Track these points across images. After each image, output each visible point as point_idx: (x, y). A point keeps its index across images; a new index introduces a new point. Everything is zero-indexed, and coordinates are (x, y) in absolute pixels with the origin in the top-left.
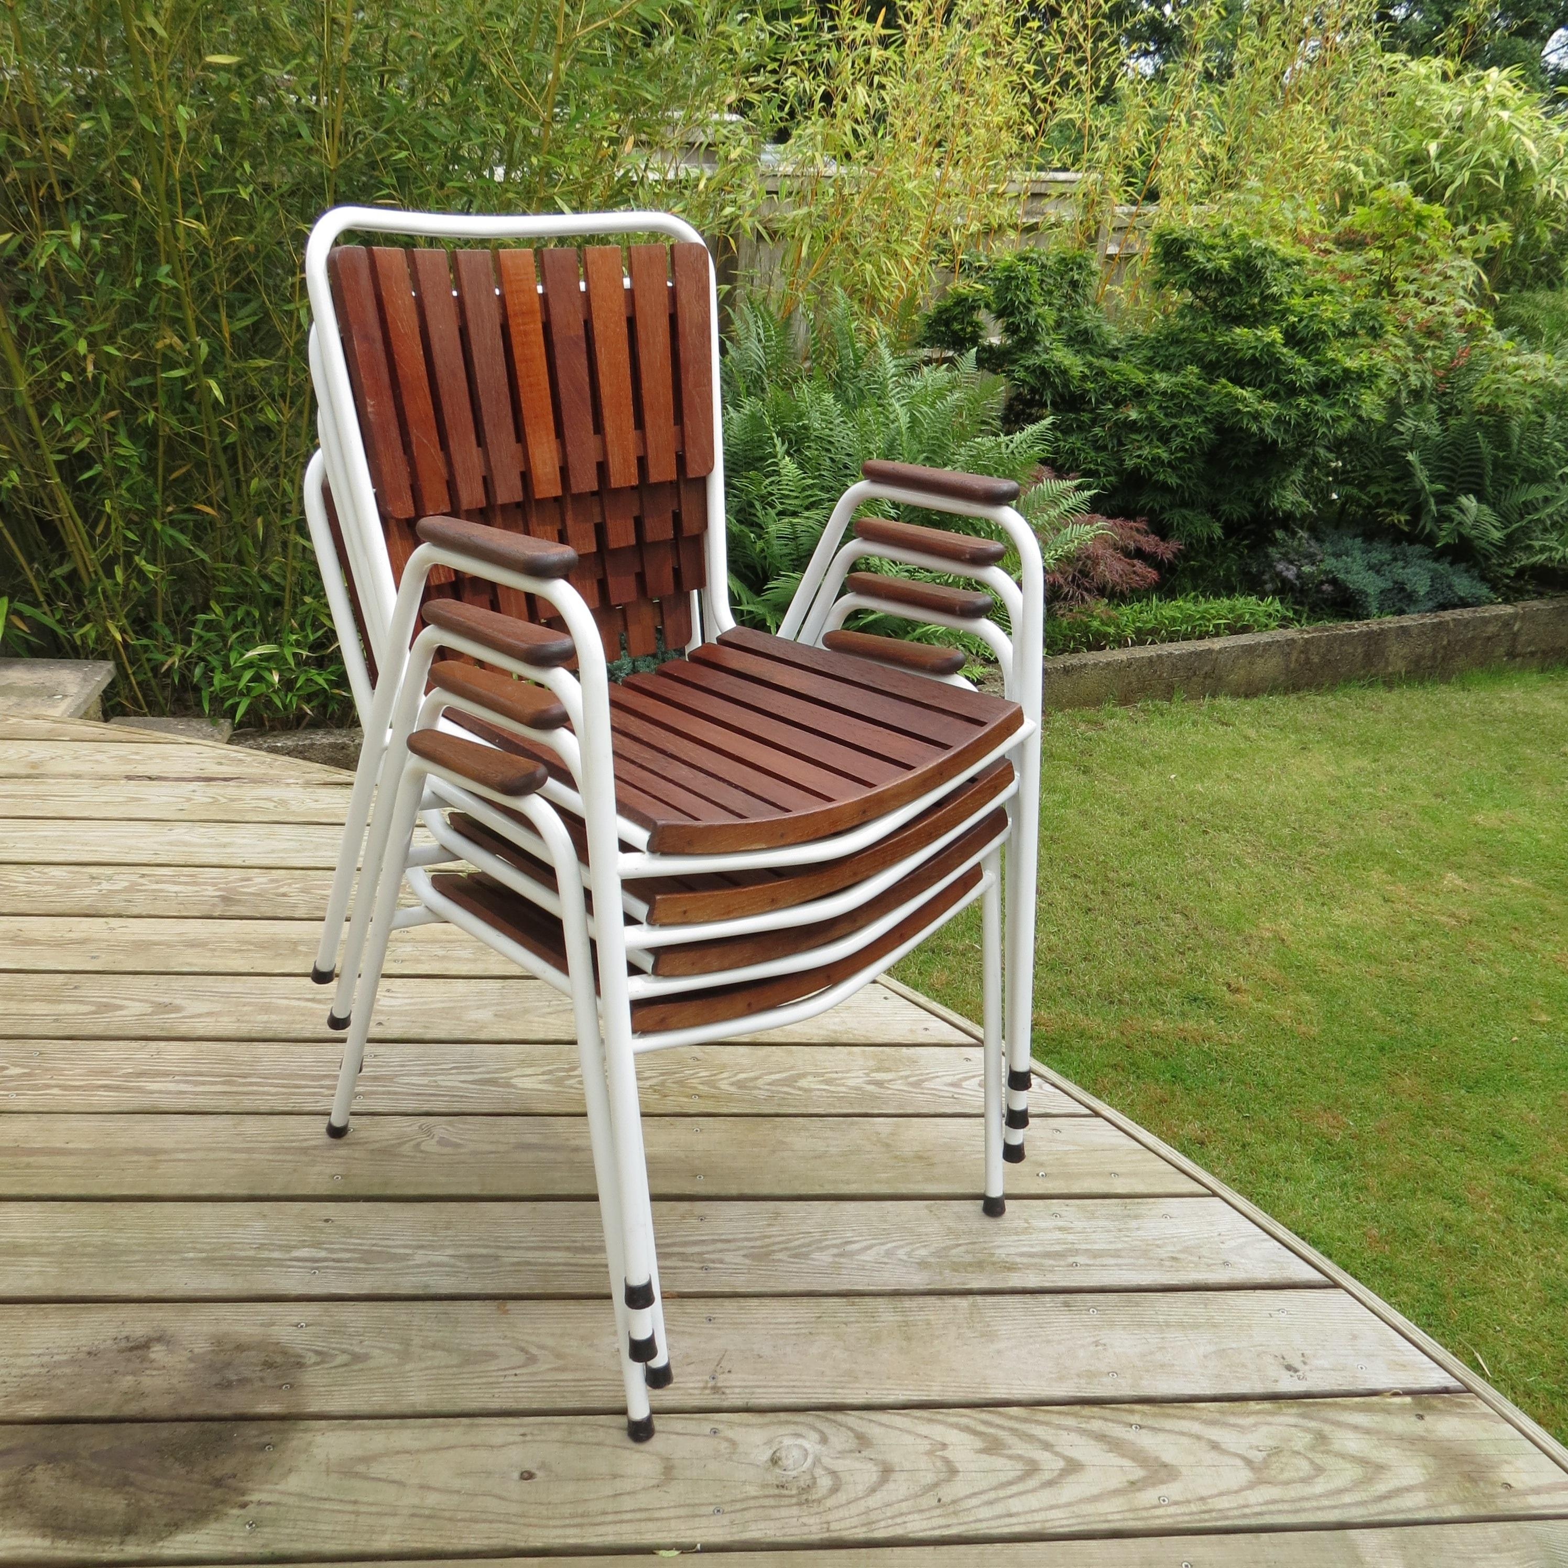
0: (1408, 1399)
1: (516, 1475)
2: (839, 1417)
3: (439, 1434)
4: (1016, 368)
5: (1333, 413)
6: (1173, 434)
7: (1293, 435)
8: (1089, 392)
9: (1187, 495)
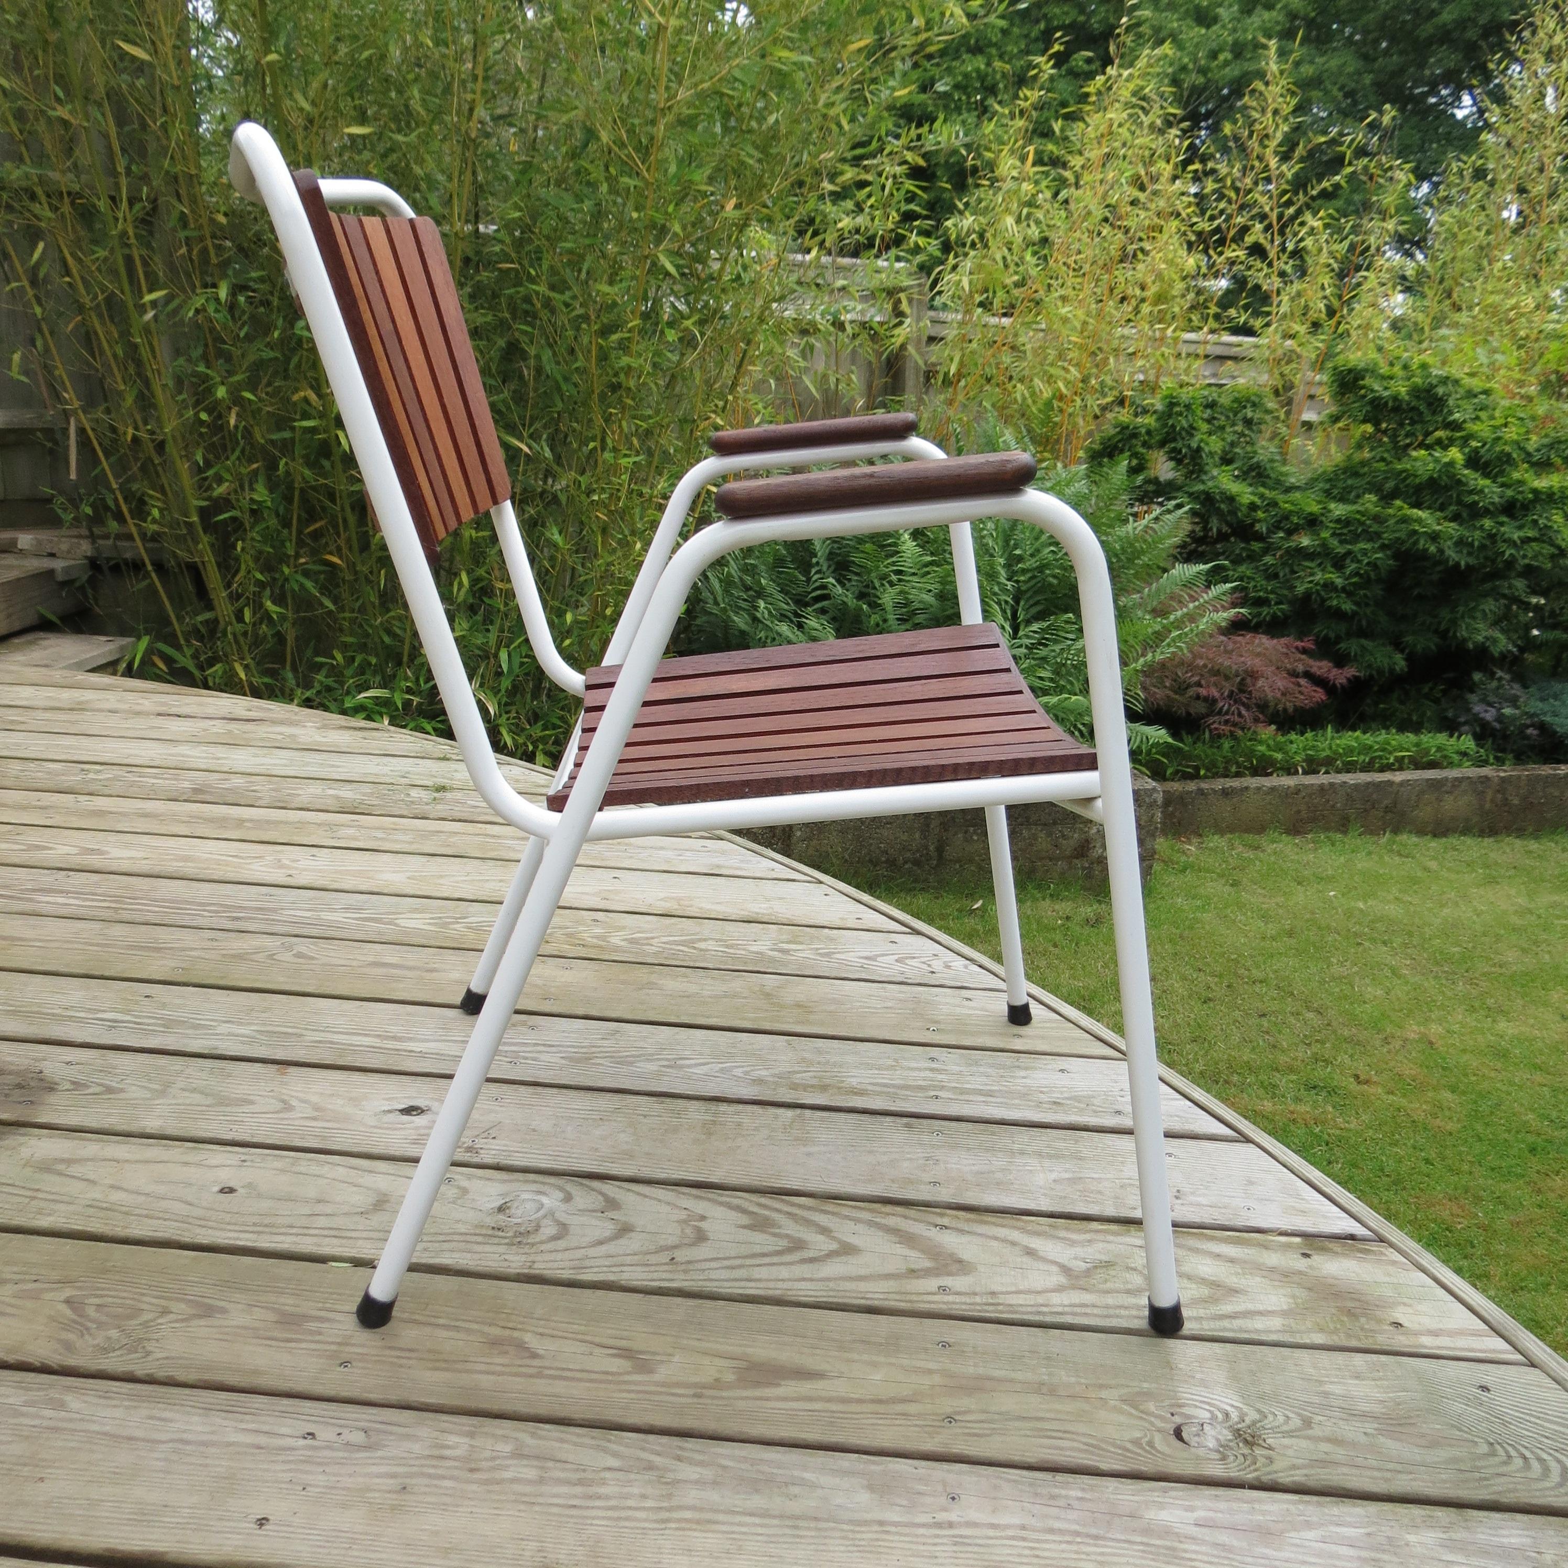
0: (1297, 1240)
1: (216, 1189)
2: (596, 1184)
3: (155, 1151)
4: (1180, 494)
5: (1521, 534)
6: (1348, 561)
7: (1477, 558)
8: (1259, 521)
9: (1364, 623)
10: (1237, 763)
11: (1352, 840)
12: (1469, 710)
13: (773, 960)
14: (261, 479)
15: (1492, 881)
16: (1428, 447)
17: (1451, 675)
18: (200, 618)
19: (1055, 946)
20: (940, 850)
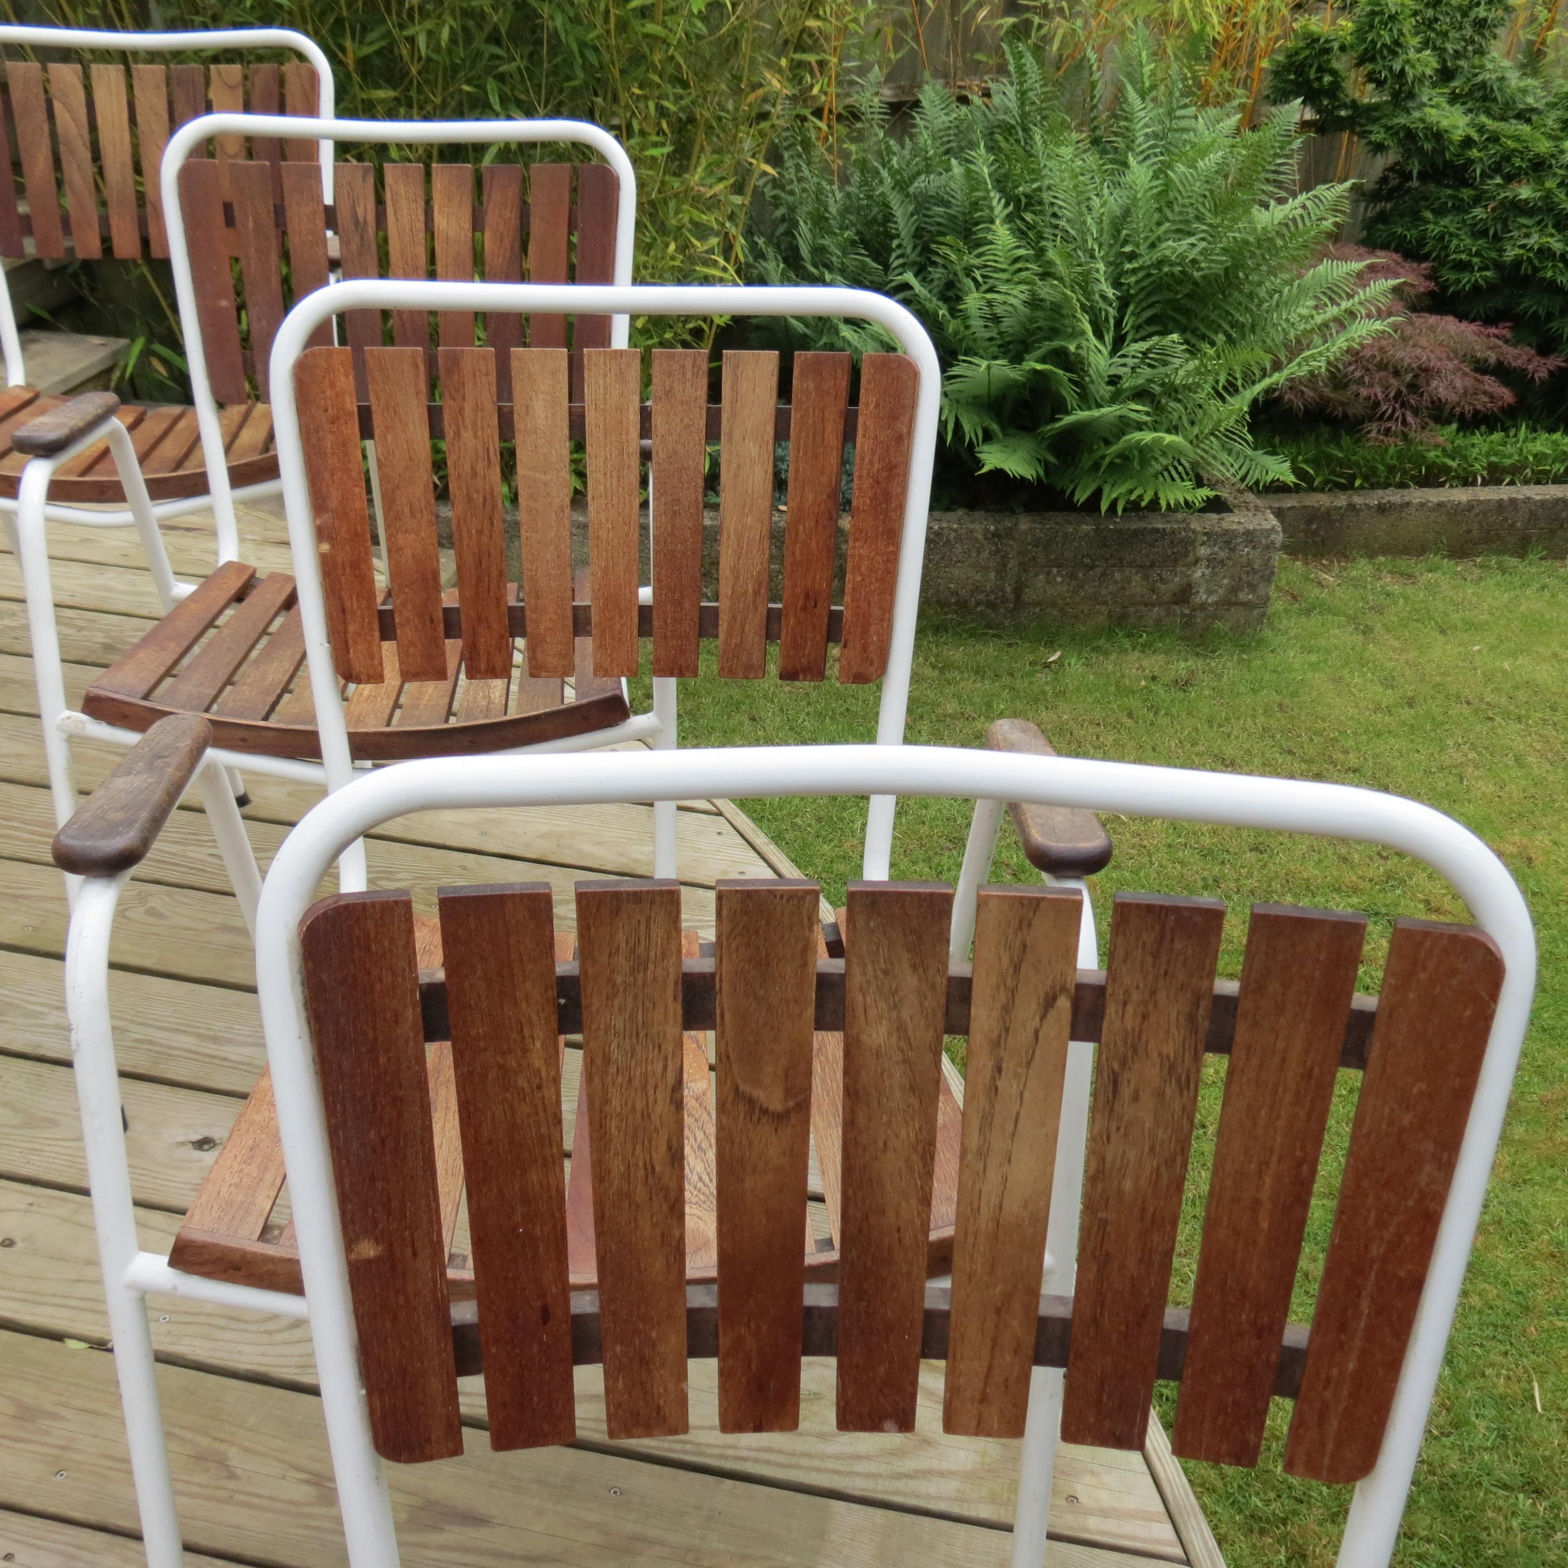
4: (1375, 128)
10: (1402, 471)
19: (1130, 715)
20: (1018, 591)
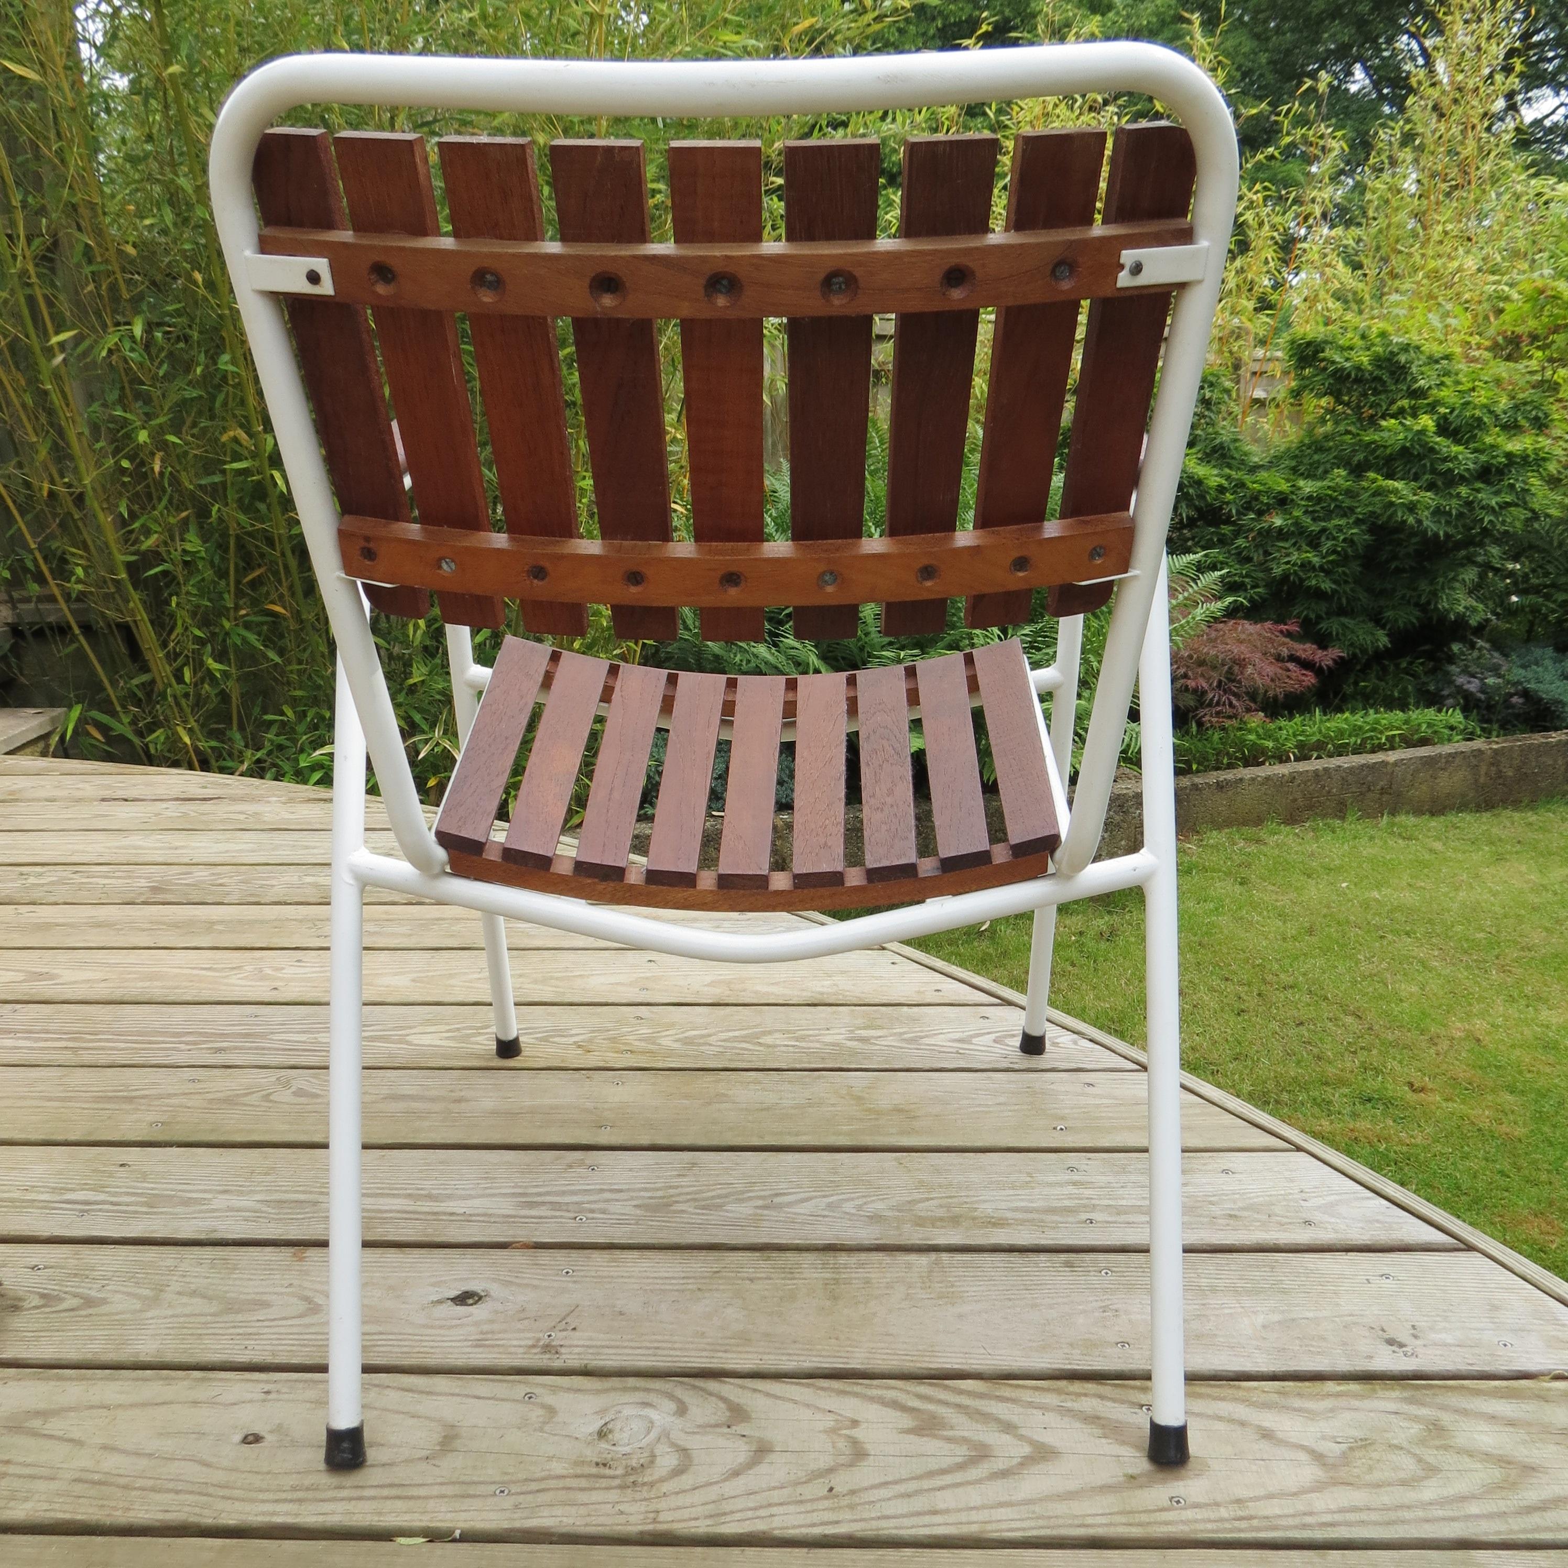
1: (238, 1437)
2: (712, 1385)
3: (154, 1387)
5: (1499, 499)
6: (1323, 539)
7: (1456, 527)
8: (1228, 503)
9: (1344, 601)
10: (1228, 754)
11: (1352, 825)
12: (1452, 682)
13: (853, 1053)
14: (193, 528)
15: (1500, 858)
16: (1393, 416)
17: (1427, 647)
18: (136, 681)
19: (1073, 965)
